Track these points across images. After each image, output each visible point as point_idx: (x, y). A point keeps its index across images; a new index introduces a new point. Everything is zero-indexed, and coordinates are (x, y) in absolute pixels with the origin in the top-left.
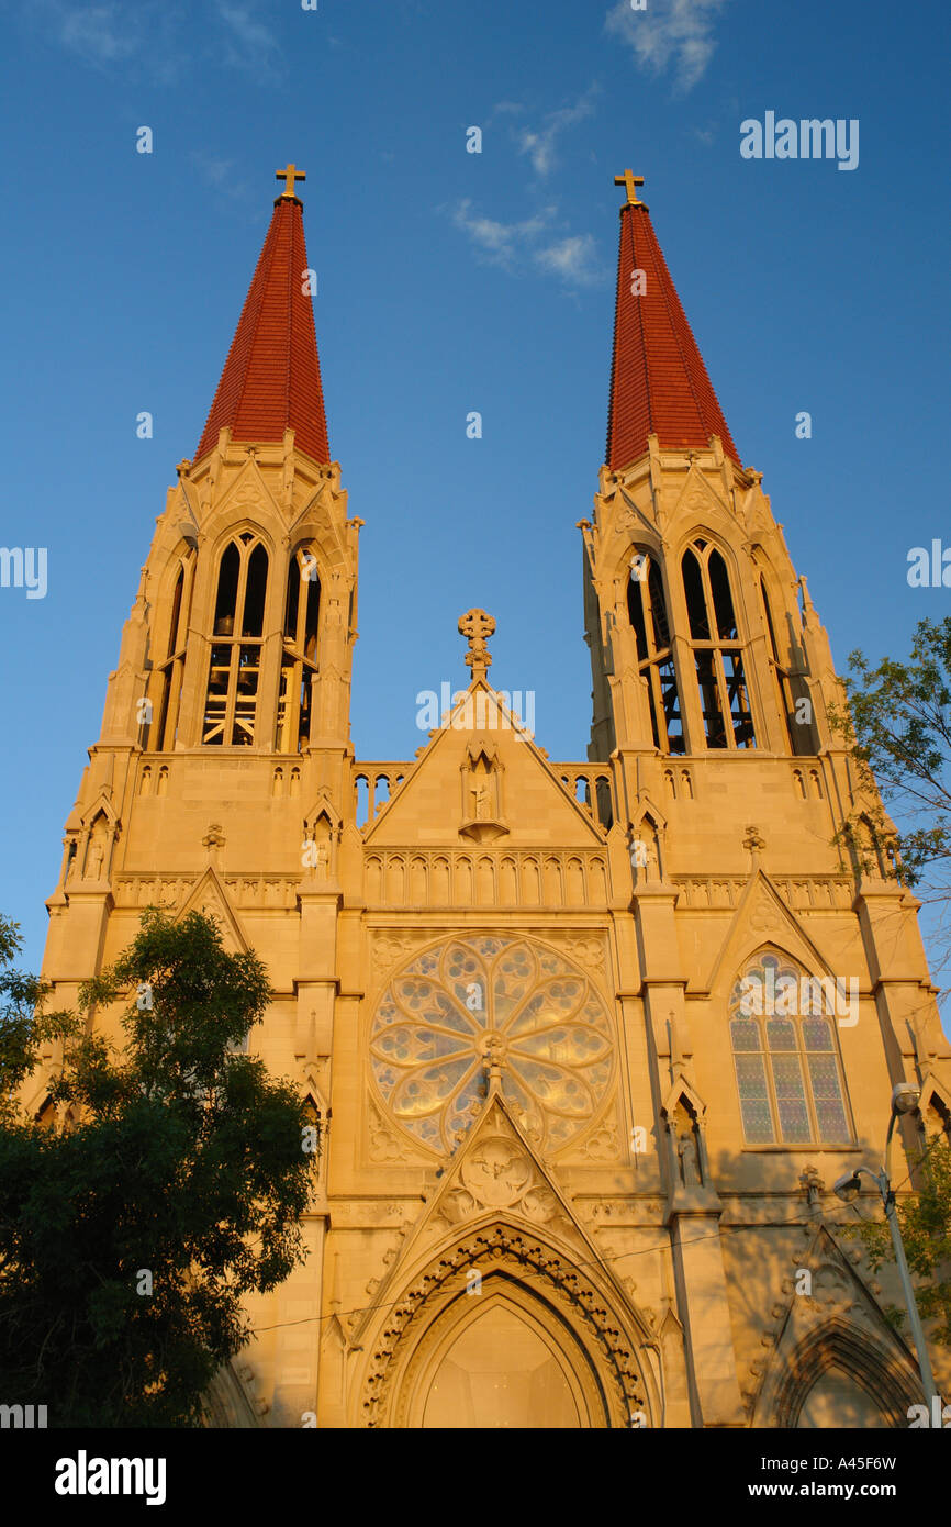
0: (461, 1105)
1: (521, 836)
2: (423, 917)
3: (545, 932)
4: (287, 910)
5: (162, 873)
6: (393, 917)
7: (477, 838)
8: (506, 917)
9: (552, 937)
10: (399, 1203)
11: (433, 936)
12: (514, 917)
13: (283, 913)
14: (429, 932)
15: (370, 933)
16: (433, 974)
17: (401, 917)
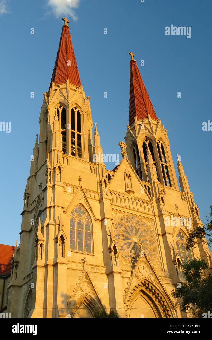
0: (131, 252)
1: (136, 195)
2: (122, 208)
3: (143, 217)
4: (97, 200)
5: (71, 185)
6: (116, 207)
7: (129, 193)
8: (137, 212)
9: (144, 219)
10: (127, 272)
11: (123, 213)
12: (138, 213)
13: (96, 201)
14: (122, 212)
15: (111, 209)
16: (123, 221)
17: (118, 207)
